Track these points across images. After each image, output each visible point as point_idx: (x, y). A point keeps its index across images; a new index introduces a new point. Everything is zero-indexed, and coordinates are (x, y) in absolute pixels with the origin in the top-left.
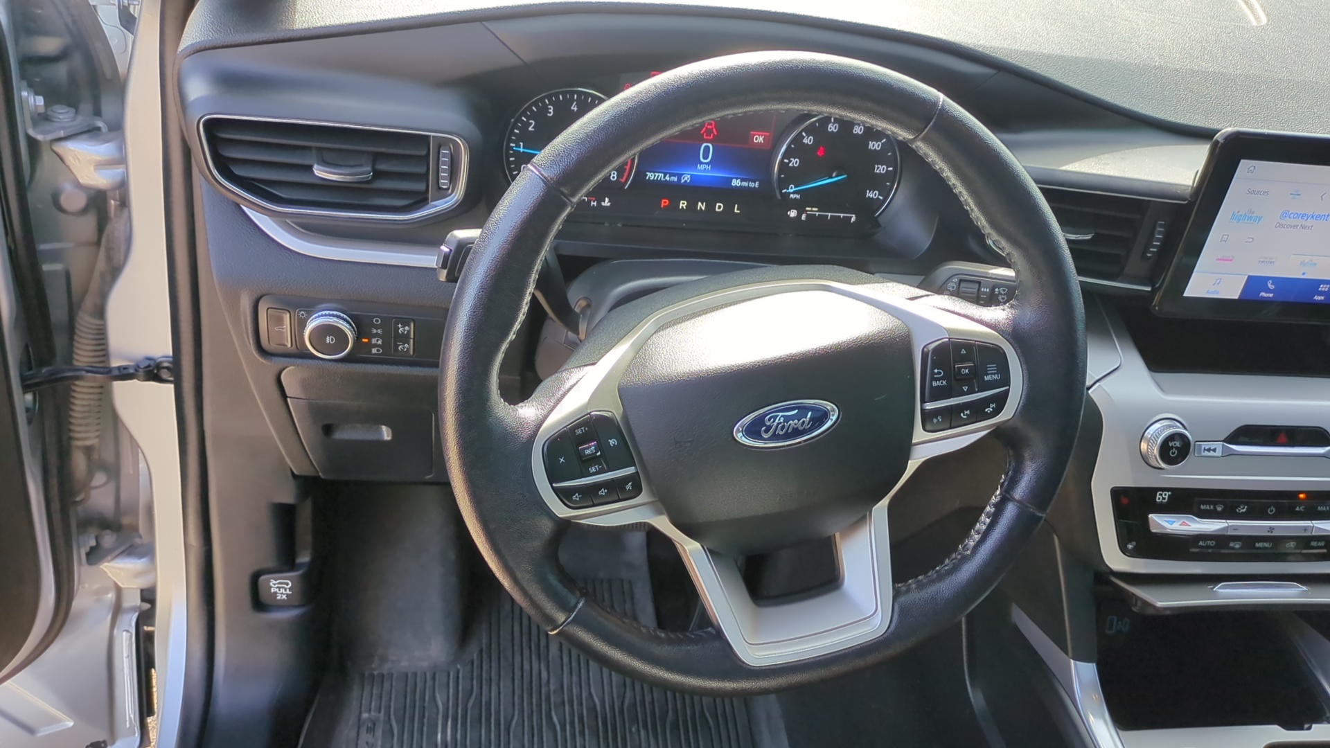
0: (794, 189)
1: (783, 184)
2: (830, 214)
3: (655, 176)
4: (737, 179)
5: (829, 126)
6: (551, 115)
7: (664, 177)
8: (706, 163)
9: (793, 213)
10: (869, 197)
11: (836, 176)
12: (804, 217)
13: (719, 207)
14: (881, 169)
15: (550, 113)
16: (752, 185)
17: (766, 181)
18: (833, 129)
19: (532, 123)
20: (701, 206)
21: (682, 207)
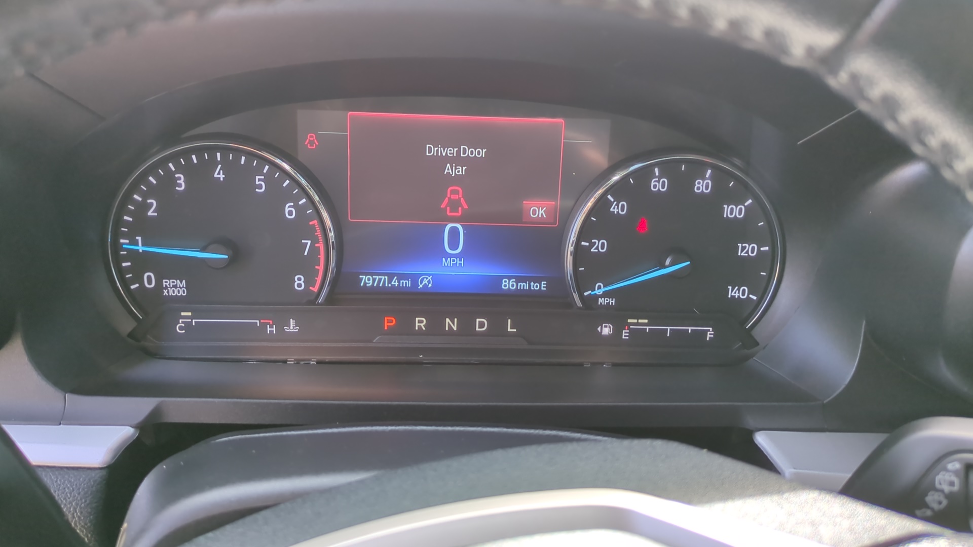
0: (603, 289)
1: (583, 282)
2: (669, 328)
3: (374, 280)
4: (509, 278)
5: (653, 184)
6: (183, 188)
7: (390, 282)
8: (456, 256)
9: (606, 330)
10: (733, 297)
11: (671, 265)
12: (625, 334)
13: (481, 324)
14: (747, 250)
15: (180, 185)
16: (535, 286)
17: (557, 282)
18: (659, 186)
19: (152, 204)
20: (450, 324)
21: (420, 327)
